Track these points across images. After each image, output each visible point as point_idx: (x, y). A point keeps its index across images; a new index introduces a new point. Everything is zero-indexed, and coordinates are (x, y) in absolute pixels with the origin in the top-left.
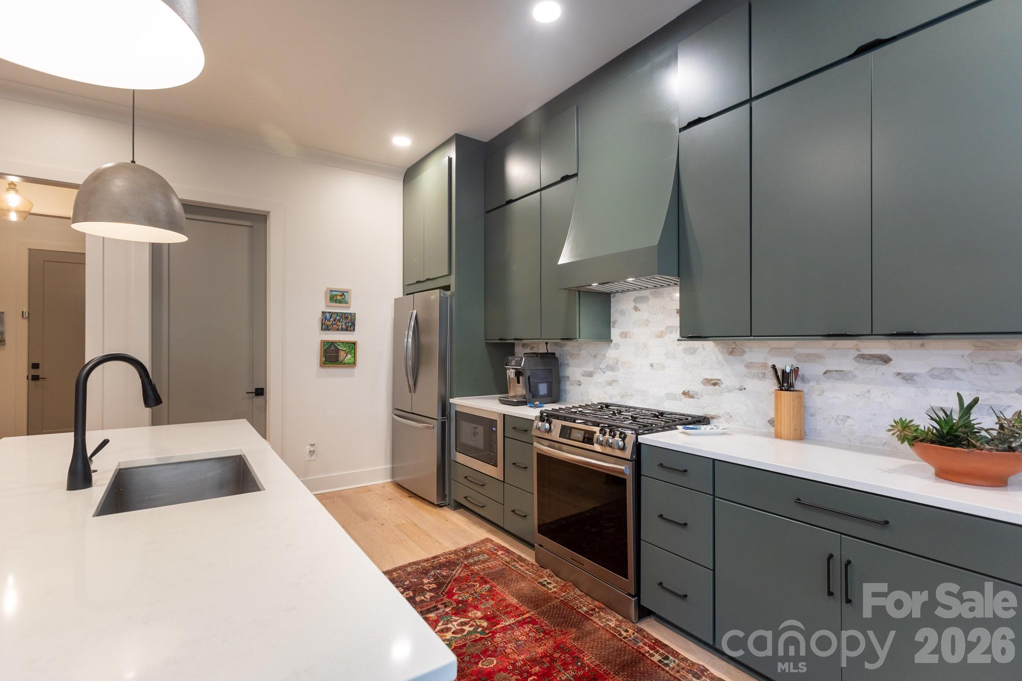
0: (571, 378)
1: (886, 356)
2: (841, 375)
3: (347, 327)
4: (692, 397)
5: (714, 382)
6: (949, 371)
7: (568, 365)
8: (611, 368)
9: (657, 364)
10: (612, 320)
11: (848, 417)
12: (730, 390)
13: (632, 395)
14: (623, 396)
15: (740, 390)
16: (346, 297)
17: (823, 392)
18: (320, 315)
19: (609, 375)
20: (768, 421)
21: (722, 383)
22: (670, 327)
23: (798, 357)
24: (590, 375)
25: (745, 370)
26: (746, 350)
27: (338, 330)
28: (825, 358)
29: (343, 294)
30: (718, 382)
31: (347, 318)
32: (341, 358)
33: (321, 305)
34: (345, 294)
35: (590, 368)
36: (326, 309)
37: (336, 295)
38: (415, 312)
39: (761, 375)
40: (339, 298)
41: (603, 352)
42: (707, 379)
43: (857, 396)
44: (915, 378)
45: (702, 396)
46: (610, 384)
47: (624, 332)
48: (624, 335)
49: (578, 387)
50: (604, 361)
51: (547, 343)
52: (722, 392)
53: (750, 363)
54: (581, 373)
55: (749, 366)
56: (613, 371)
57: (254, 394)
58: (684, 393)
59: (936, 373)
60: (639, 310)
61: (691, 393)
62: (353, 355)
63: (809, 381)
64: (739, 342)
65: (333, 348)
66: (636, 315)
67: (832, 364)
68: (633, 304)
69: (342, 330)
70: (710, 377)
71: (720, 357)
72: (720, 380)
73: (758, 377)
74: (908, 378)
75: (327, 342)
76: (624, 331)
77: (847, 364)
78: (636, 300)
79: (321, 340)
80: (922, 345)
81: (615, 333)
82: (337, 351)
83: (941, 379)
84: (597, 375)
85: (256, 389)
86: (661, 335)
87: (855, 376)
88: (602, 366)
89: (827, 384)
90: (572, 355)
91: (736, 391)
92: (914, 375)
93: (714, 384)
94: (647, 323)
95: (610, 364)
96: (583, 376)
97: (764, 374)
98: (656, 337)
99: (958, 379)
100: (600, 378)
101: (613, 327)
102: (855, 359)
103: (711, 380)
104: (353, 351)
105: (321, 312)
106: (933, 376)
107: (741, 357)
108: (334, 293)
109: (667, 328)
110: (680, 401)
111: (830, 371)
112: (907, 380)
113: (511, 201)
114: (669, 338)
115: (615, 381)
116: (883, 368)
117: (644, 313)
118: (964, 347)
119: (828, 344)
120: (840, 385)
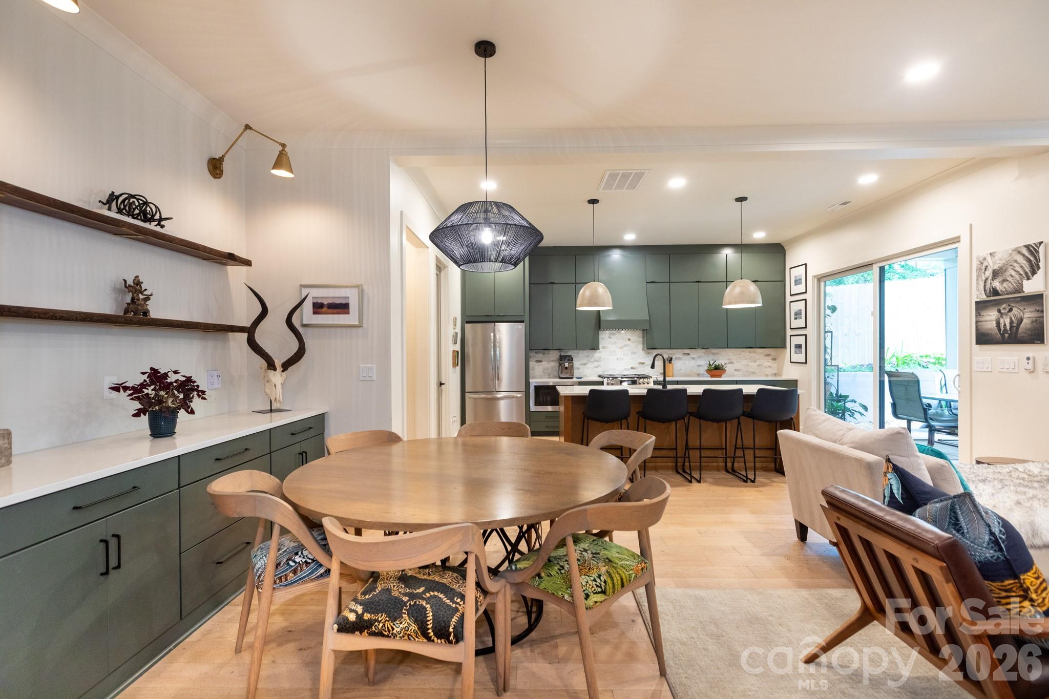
1: (688, 353)
2: (679, 359)
3: (456, 342)
4: (635, 369)
6: (701, 356)
8: (597, 361)
11: (681, 370)
12: (648, 365)
13: (608, 371)
14: (603, 372)
19: (596, 364)
21: (645, 363)
23: (669, 354)
24: (585, 364)
26: (654, 352)
34: (456, 321)
35: (587, 361)
41: (592, 355)
42: (640, 362)
45: (638, 368)
46: (596, 367)
48: (604, 348)
50: (594, 358)
52: (645, 366)
58: (632, 368)
66: (611, 339)
68: (608, 336)
71: (645, 355)
74: (693, 358)
76: (605, 346)
77: (680, 356)
78: (609, 334)
79: (453, 350)
81: (601, 347)
84: (590, 364)
86: (621, 348)
87: (682, 359)
88: (593, 360)
89: (676, 361)
93: (643, 364)
94: (615, 343)
95: (597, 359)
101: (600, 344)
106: (698, 358)
107: (652, 355)
109: (624, 345)
110: (630, 371)
111: (677, 358)
113: (553, 283)
114: (625, 349)
115: (599, 366)
116: (688, 356)
117: (614, 339)
118: (704, 351)
119: (676, 350)
120: (679, 361)
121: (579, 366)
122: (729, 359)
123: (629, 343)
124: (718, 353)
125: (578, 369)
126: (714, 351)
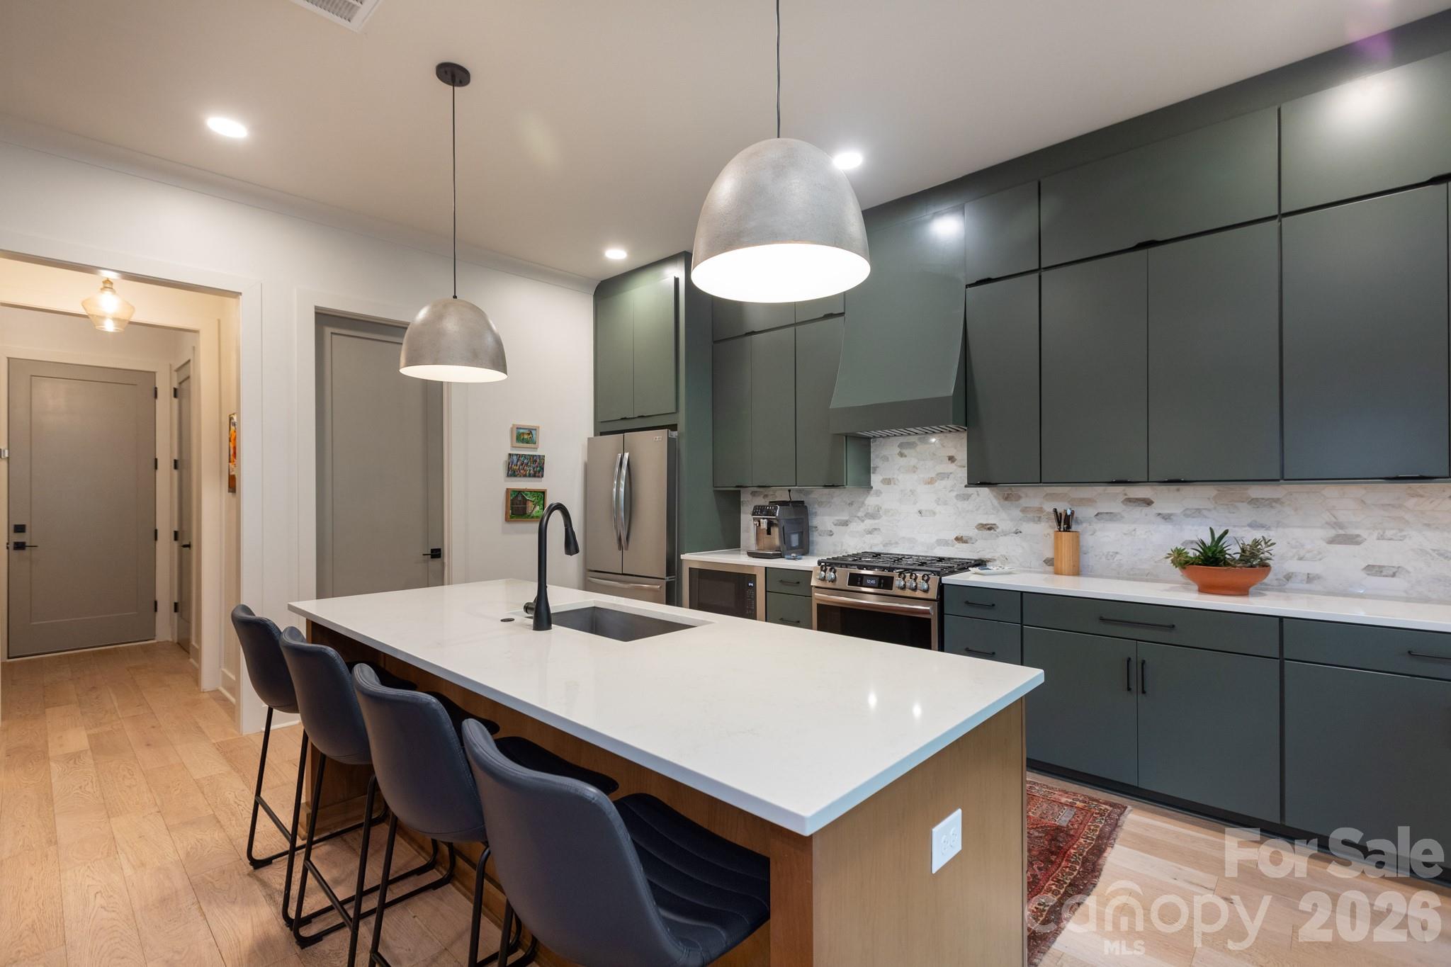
0: (820, 528)
1: (1148, 499)
2: (1111, 517)
3: (535, 472)
4: (966, 542)
5: (988, 526)
6: (1199, 510)
7: (816, 514)
8: (871, 516)
9: (926, 511)
10: (872, 466)
11: (1117, 553)
12: (1005, 534)
13: (897, 543)
14: (886, 545)
15: (1016, 533)
16: (534, 436)
17: (1094, 533)
18: (505, 458)
19: (869, 523)
20: (1044, 561)
21: (998, 527)
22: (941, 473)
23: (1072, 501)
24: (845, 524)
25: (1021, 515)
26: (1023, 495)
27: (525, 476)
28: (1096, 502)
29: (530, 433)
30: (994, 526)
31: (536, 461)
32: (529, 511)
33: (505, 447)
34: (533, 432)
35: (845, 517)
36: (511, 450)
37: (523, 434)
38: (627, 455)
39: (1036, 519)
40: (526, 437)
41: (862, 500)
42: (981, 524)
43: (1125, 534)
44: (1172, 517)
45: (977, 540)
46: (870, 533)
47: (886, 479)
48: (887, 482)
49: (829, 537)
50: (862, 509)
51: (789, 491)
52: (998, 536)
53: (1026, 508)
54: (833, 523)
55: (1024, 510)
56: (874, 519)
57: (430, 556)
58: (957, 539)
59: (1188, 512)
60: (905, 456)
61: (964, 539)
62: (542, 506)
63: (1082, 523)
64: (1016, 490)
65: (520, 498)
66: (902, 461)
67: (1104, 507)
69: (530, 476)
70: (985, 523)
71: (995, 502)
72: (995, 524)
73: (1034, 521)
74: (1167, 518)
75: (514, 491)
76: (888, 477)
77: (1117, 507)
78: (901, 446)
79: (507, 489)
80: (1178, 490)
81: (876, 479)
82: (525, 501)
83: (1193, 517)
84: (852, 524)
85: (432, 550)
86: (931, 482)
87: (1122, 517)
88: (860, 514)
89: (1098, 526)
90: (820, 504)
91: (1013, 534)
92: (1171, 515)
93: (990, 529)
94: (914, 469)
95: (869, 511)
96: (835, 525)
97: (1040, 517)
98: (926, 484)
99: (1206, 517)
100: (857, 527)
101: (874, 473)
102: (1123, 502)
103: (986, 525)
104: (542, 502)
105: (507, 454)
106: (1187, 516)
107: (1017, 502)
108: (521, 431)
109: (938, 474)
110: (953, 546)
111: (1101, 513)
112: (1166, 519)
113: (753, 333)
114: (940, 484)
115: (875, 529)
116: (1146, 510)
117: (911, 459)
118: (1210, 491)
119: (1100, 489)
120: (1110, 525)
121: (834, 528)
122: (1337, 525)
123: (951, 467)
124: (1277, 501)
125: (831, 534)
126: (1256, 491)
